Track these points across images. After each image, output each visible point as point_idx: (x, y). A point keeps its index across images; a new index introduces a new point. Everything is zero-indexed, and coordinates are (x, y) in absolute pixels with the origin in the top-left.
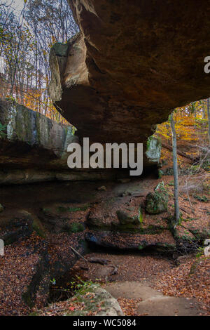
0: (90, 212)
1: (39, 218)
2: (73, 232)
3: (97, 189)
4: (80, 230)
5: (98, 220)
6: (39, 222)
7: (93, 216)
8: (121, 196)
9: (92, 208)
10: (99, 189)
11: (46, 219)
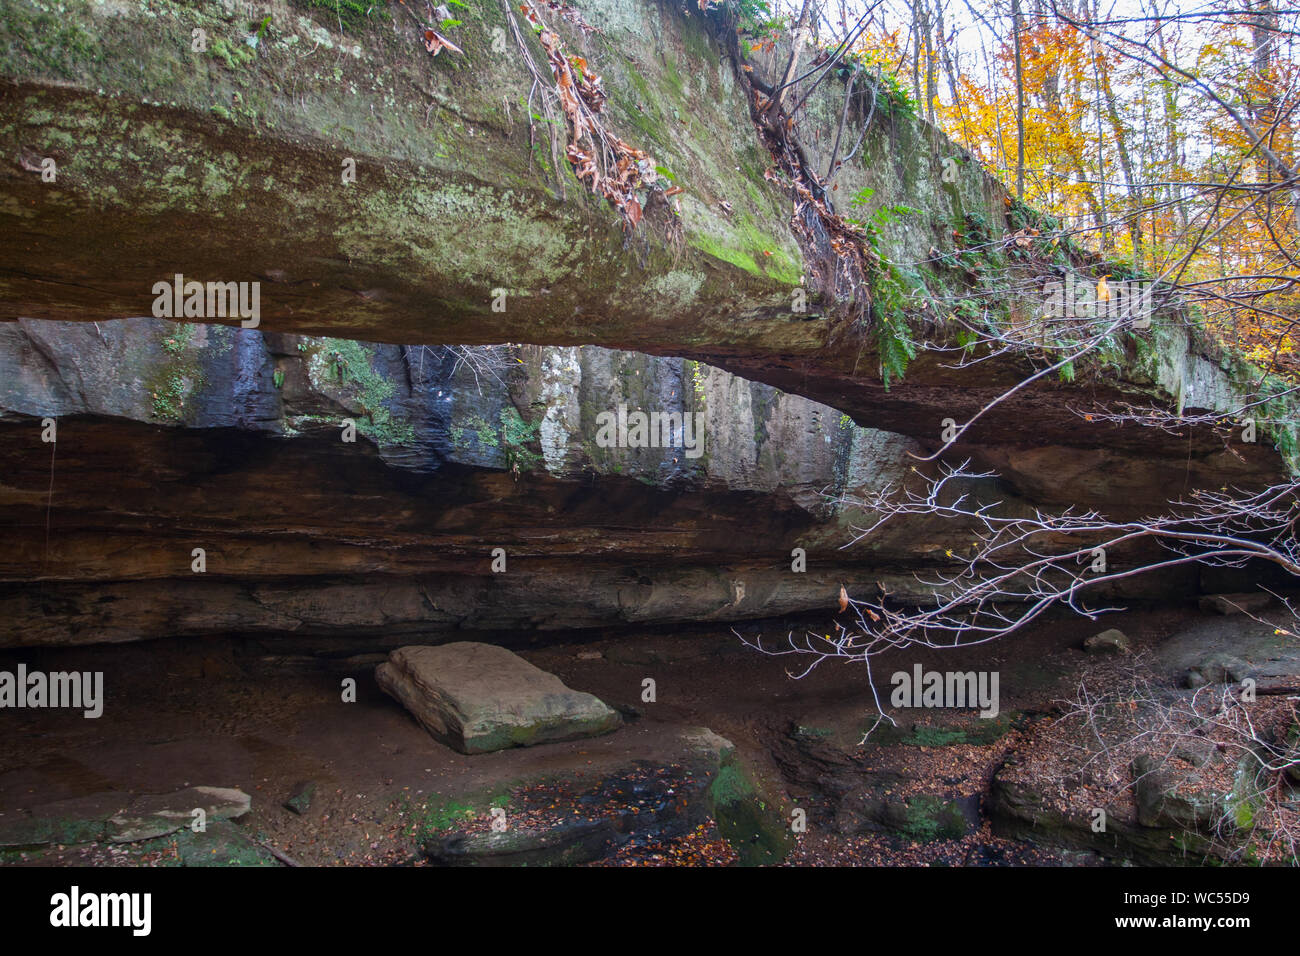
0: (1009, 751)
1: (779, 761)
2: (913, 836)
3: (1081, 647)
4: (949, 832)
5: (1032, 794)
6: (777, 778)
7: (1016, 776)
8: (1185, 684)
9: (1025, 731)
10: (1092, 641)
11: (803, 771)
